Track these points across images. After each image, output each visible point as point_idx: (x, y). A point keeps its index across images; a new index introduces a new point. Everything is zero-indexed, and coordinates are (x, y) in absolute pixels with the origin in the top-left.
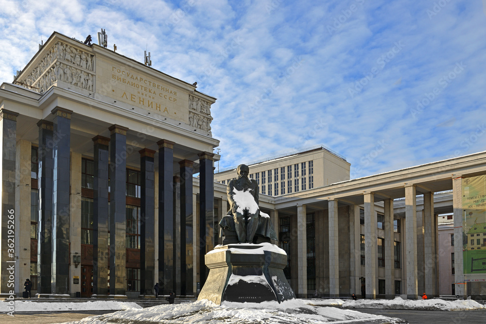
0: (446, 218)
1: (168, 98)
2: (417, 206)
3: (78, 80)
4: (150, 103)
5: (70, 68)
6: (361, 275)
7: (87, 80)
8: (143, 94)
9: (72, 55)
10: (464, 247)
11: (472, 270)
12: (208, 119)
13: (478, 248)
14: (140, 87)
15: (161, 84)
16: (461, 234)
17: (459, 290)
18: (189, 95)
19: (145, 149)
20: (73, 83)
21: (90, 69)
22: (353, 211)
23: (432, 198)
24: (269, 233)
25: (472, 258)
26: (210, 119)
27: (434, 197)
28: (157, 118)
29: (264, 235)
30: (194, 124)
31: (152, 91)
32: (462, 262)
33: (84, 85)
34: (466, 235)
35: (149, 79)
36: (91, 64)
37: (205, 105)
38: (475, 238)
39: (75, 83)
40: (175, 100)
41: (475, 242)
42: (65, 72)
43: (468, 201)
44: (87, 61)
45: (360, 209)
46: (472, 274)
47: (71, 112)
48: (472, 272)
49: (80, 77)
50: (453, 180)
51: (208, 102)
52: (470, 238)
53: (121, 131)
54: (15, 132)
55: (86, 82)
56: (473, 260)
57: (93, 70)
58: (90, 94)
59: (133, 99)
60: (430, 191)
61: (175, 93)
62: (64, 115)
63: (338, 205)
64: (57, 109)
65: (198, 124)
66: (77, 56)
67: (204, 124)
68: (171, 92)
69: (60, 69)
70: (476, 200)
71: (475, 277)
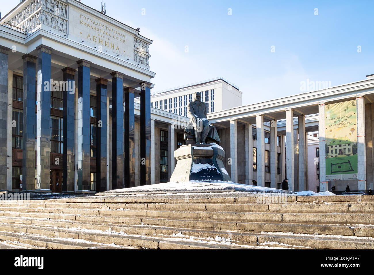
0: (313, 135)
1: (119, 39)
2: (294, 125)
3: (56, 24)
4: (107, 43)
5: (51, 15)
6: (253, 178)
7: (62, 24)
8: (101, 36)
9: (52, 5)
10: (326, 155)
11: (332, 172)
12: (147, 56)
13: (336, 156)
14: (100, 30)
15: (115, 29)
16: (324, 146)
17: (323, 187)
18: (134, 37)
19: (100, 78)
20: (53, 26)
21: (64, 16)
22: (248, 129)
23: (304, 120)
24: (215, 136)
25: (332, 163)
26: (149, 56)
27: (306, 119)
28: (111, 54)
29: (212, 137)
30: (137, 60)
31: (108, 34)
32: (325, 167)
33: (60, 28)
34: (328, 146)
35: (106, 24)
36: (65, 13)
37: (145, 45)
38: (334, 148)
39: (54, 27)
40: (124, 41)
41: (334, 151)
42: (47, 18)
43: (329, 122)
44: (62, 10)
45: (253, 128)
46: (331, 175)
47: (51, 49)
48: (331, 173)
49: (57, 22)
50: (319, 105)
51: (147, 43)
52: (330, 149)
53: (86, 64)
54: (7, 63)
55: (62, 26)
56: (332, 165)
57: (66, 17)
58: (65, 36)
59: (95, 40)
60: (303, 114)
61: (124, 36)
62: (47, 51)
63: (237, 124)
64: (42, 46)
65: (140, 60)
66: (55, 6)
67: (145, 60)
68: (121, 35)
69: (43, 15)
70: (334, 121)
71: (333, 177)
